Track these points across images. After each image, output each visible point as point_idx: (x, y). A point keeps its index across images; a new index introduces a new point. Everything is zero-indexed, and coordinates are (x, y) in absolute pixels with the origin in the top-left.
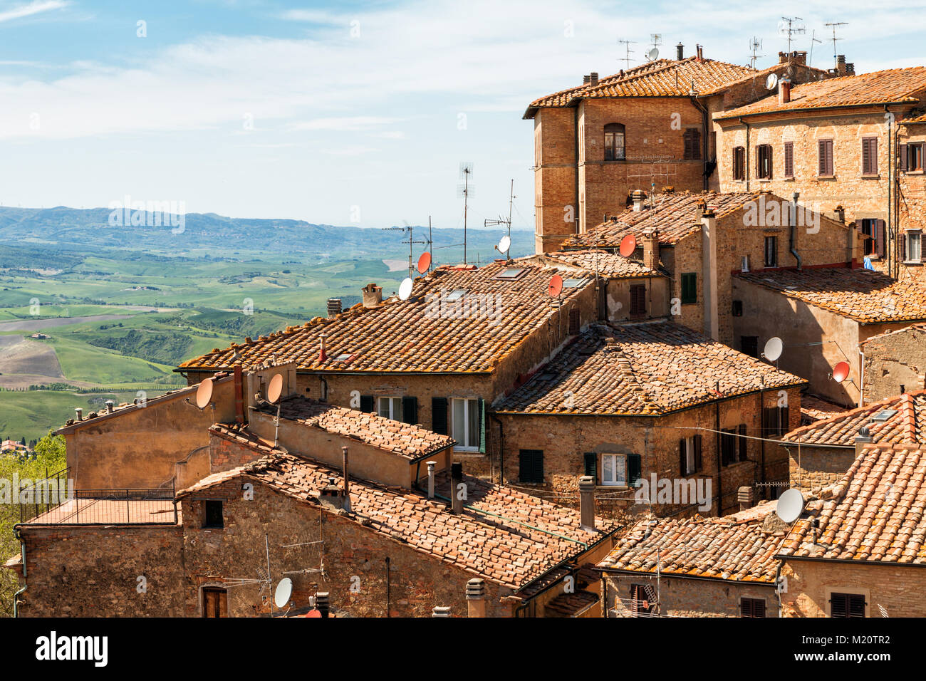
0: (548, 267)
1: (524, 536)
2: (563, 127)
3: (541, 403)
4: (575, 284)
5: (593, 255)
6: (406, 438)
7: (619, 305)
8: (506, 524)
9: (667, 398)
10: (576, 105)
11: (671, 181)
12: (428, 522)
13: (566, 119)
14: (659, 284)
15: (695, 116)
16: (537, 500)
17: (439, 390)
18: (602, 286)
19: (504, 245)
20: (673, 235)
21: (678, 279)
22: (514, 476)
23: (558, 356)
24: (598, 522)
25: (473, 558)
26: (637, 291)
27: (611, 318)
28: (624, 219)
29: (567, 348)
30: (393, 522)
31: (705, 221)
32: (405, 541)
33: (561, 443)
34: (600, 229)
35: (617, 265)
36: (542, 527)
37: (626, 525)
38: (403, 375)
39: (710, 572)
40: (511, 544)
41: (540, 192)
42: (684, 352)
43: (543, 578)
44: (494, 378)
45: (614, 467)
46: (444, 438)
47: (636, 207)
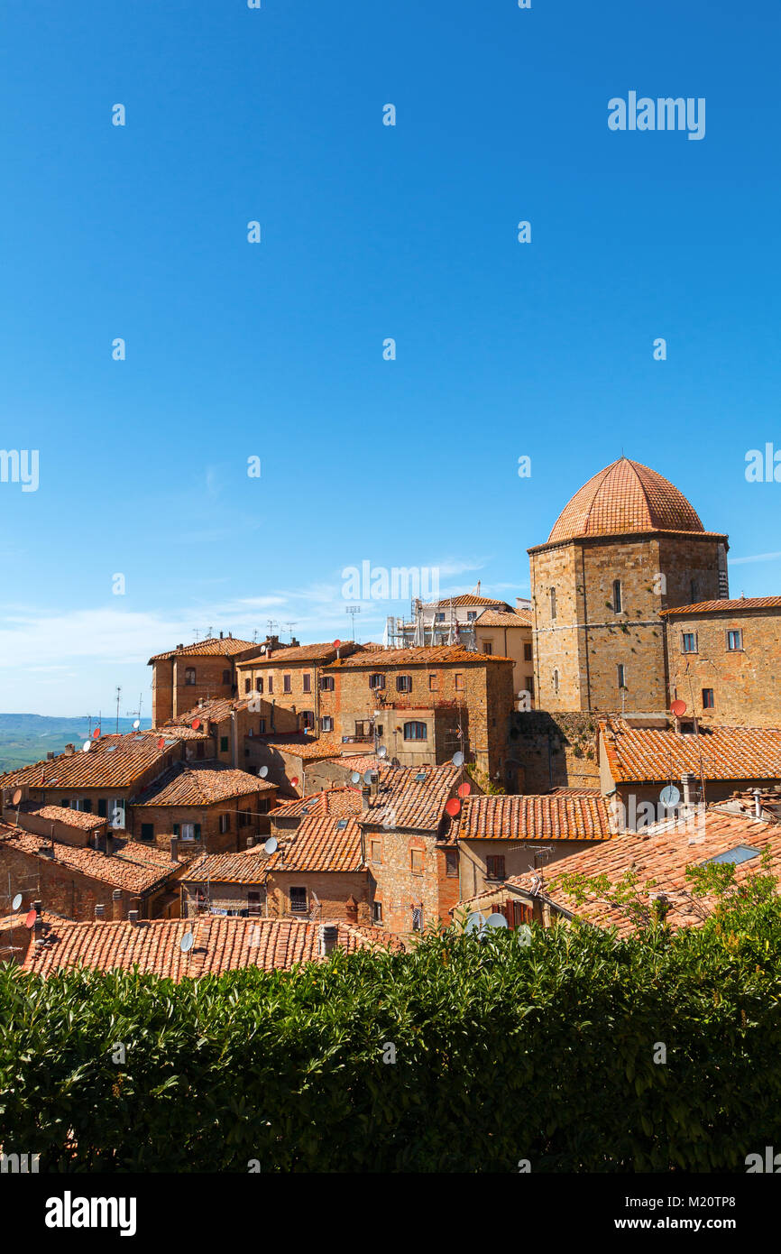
0: (158, 735)
1: (143, 866)
2: (167, 669)
3: (152, 801)
4: (172, 742)
5: (179, 729)
6: (84, 820)
7: (192, 752)
8: (134, 861)
9: (214, 796)
10: (172, 659)
11: (216, 694)
12: (94, 861)
13: (168, 665)
14: (210, 742)
15: (227, 664)
16: (150, 848)
17: (100, 796)
18: (183, 744)
19: (136, 724)
20: (218, 719)
21: (219, 739)
22: (139, 836)
23: (162, 777)
24: (180, 858)
25: (117, 879)
26: (200, 744)
27: (187, 759)
28: (194, 712)
29: (166, 774)
30: (76, 862)
31: (232, 713)
32: (82, 872)
33: (163, 819)
34: (183, 717)
35: (191, 734)
36: (152, 861)
37: (194, 859)
38: (85, 789)
39: (233, 880)
40: (136, 871)
41: (155, 700)
42: (221, 774)
43: (152, 887)
44: (129, 789)
45: (188, 831)
46: (104, 819)
47: (200, 706)
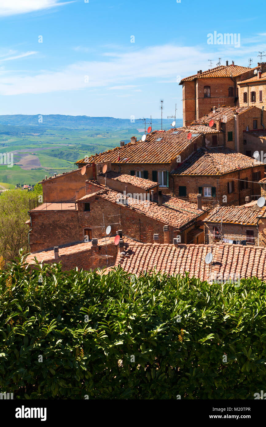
0: (187, 130)
1: (180, 212)
2: (192, 87)
3: (185, 172)
4: (195, 135)
5: (201, 126)
6: (145, 183)
7: (209, 142)
8: (175, 209)
9: (224, 170)
10: (195, 80)
11: (225, 103)
12: (151, 209)
13: (192, 85)
14: (221, 135)
15: (231, 83)
16: (184, 201)
17: (154, 169)
18: (203, 136)
19: (174, 124)
20: (225, 120)
21: (227, 133)
22: (177, 194)
23: (190, 158)
24: (203, 208)
25: (165, 219)
26: (214, 137)
27: (206, 146)
28: (210, 115)
29: (193, 155)
30: (141, 209)
31: (235, 116)
32: (145, 214)
33: (192, 184)
34: (203, 119)
35: (208, 130)
36: (186, 209)
37: (212, 209)
38: (144, 164)
39: (237, 222)
40: (177, 215)
41: (184, 108)
42: (229, 156)
43: (186, 225)
44: (171, 165)
45: (208, 191)
46: (156, 183)
47: (214, 112)
